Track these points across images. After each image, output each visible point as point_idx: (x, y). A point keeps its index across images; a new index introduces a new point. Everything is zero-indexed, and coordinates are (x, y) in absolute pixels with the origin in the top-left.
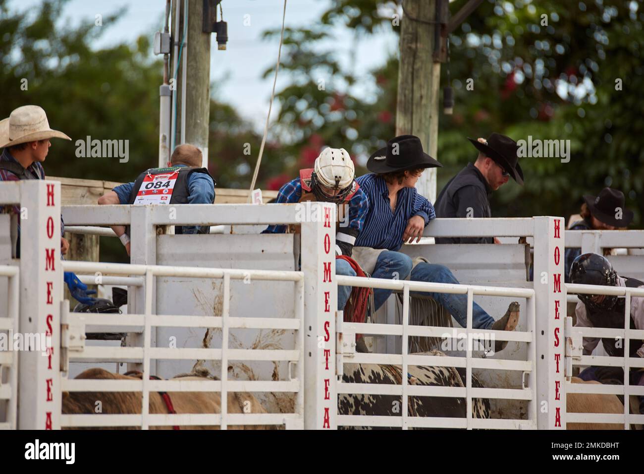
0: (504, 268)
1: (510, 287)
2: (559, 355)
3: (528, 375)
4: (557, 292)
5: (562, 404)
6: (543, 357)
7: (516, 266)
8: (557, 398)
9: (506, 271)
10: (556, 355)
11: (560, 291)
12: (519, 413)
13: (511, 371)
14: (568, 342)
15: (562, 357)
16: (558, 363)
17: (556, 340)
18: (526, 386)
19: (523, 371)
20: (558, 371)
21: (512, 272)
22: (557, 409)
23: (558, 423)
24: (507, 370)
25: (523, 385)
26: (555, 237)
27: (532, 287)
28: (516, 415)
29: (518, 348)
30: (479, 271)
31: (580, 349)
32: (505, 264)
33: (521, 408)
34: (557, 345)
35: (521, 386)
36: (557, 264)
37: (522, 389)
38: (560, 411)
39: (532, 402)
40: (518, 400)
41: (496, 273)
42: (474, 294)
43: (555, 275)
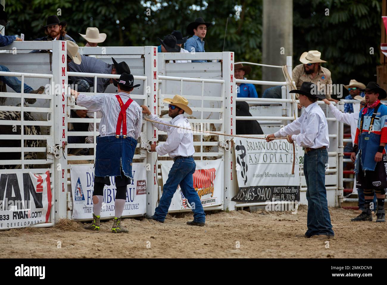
0: (40, 65)
1: (43, 74)
2: (64, 105)
3: (50, 115)
4: (63, 76)
5: (66, 128)
6: (57, 106)
7: (45, 64)
8: (63, 125)
9: (41, 66)
10: (63, 105)
11: (65, 75)
12: (47, 132)
13: (43, 113)
14: (69, 99)
15: (66, 106)
16: (64, 109)
17: (63, 98)
18: (49, 120)
19: (48, 113)
20: (64, 113)
21: (44, 66)
22: (63, 130)
23: (64, 136)
24: (42, 112)
25: (48, 119)
26: (62, 50)
27: (52, 73)
28: (46, 133)
29: (47, 102)
30: (28, 66)
31: (74, 102)
32: (40, 63)
33: (48, 130)
34: (63, 100)
35: (47, 119)
36: (63, 63)
37: (47, 121)
38: (65, 131)
39: (52, 127)
40: (46, 126)
41: (36, 66)
42: (24, 77)
43: (62, 68)
